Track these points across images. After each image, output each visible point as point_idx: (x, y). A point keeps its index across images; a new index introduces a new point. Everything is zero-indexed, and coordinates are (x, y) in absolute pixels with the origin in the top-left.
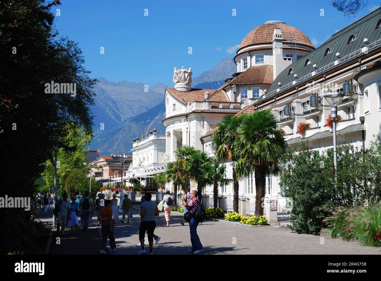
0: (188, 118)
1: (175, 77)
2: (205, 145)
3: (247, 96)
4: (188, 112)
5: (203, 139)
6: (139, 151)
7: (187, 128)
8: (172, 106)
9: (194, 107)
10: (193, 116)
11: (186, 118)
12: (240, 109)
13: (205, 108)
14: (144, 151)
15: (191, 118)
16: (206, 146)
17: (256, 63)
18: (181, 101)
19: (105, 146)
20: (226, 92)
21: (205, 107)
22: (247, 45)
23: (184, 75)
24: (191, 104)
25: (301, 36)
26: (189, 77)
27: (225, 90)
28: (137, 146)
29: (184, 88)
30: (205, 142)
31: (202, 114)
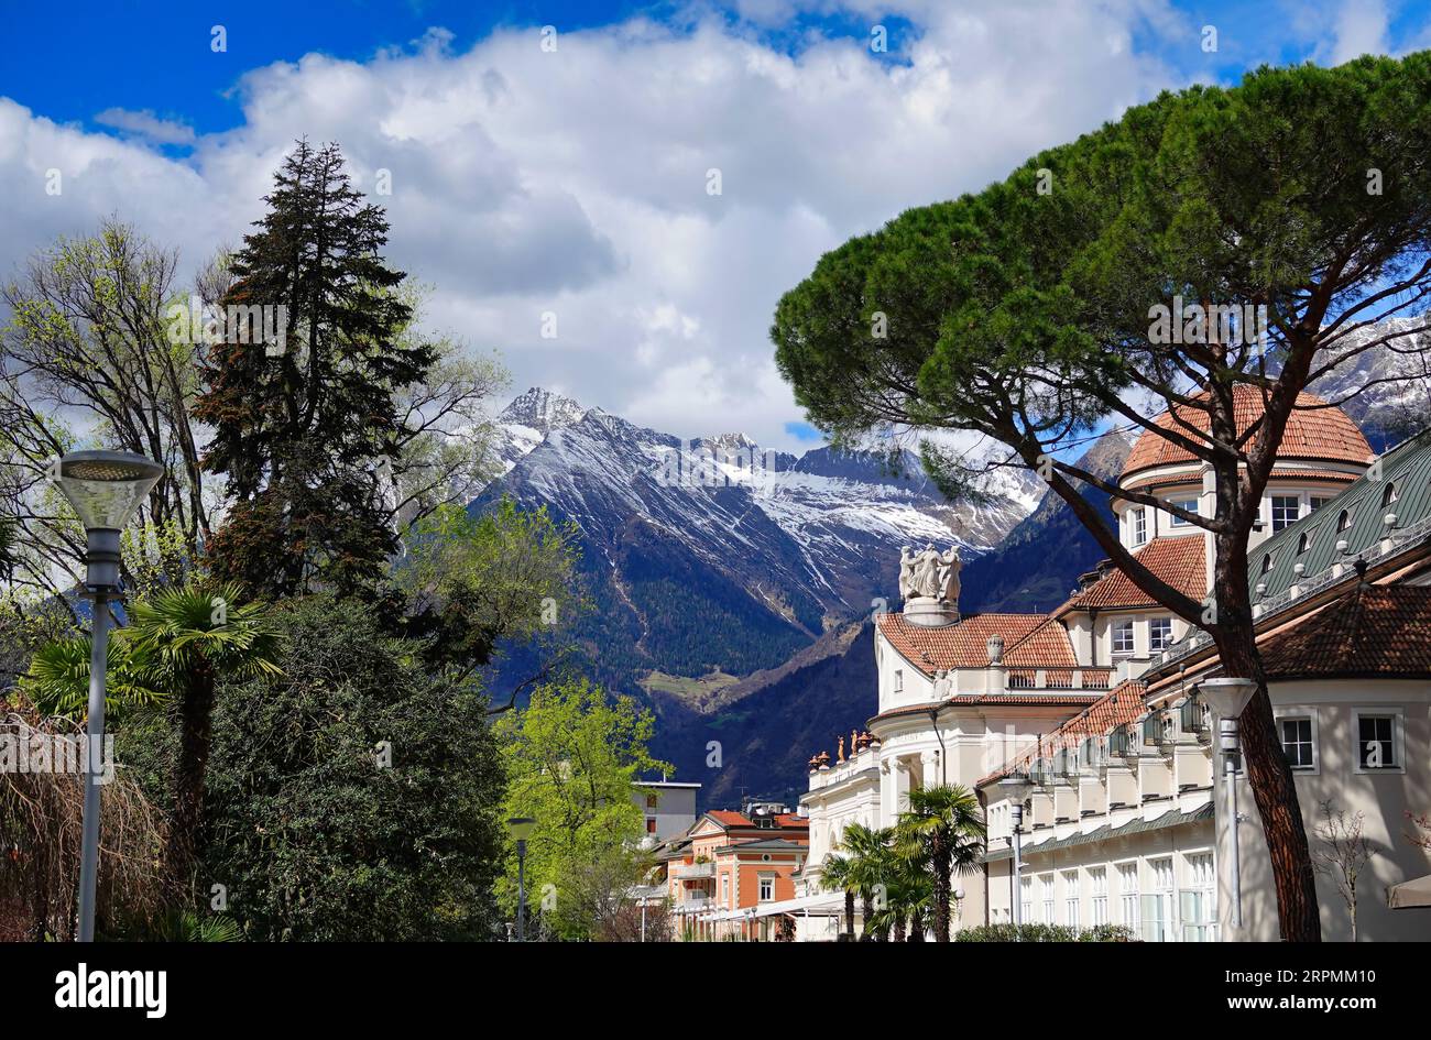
0: (938, 719)
1: (905, 578)
2: (989, 808)
3: (1132, 642)
4: (937, 700)
5: (983, 790)
6: (829, 807)
7: (937, 752)
8: (892, 675)
9: (956, 685)
10: (949, 714)
11: (930, 719)
12: (1105, 687)
13: (988, 690)
14: (843, 808)
15: (947, 721)
16: (992, 810)
17: (1172, 527)
18: (919, 661)
19: (753, 745)
20: (1067, 630)
21: (990, 684)
22: (1145, 465)
23: (931, 574)
24: (945, 674)
25: (1327, 429)
26: (949, 576)
27: (1064, 623)
28: (823, 788)
29: (933, 616)
30: (989, 799)
31: (980, 708)
